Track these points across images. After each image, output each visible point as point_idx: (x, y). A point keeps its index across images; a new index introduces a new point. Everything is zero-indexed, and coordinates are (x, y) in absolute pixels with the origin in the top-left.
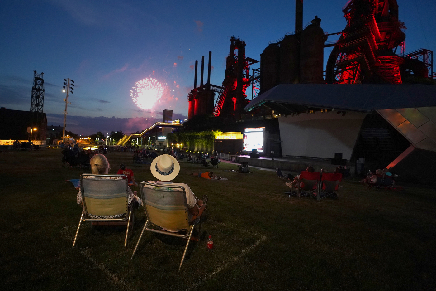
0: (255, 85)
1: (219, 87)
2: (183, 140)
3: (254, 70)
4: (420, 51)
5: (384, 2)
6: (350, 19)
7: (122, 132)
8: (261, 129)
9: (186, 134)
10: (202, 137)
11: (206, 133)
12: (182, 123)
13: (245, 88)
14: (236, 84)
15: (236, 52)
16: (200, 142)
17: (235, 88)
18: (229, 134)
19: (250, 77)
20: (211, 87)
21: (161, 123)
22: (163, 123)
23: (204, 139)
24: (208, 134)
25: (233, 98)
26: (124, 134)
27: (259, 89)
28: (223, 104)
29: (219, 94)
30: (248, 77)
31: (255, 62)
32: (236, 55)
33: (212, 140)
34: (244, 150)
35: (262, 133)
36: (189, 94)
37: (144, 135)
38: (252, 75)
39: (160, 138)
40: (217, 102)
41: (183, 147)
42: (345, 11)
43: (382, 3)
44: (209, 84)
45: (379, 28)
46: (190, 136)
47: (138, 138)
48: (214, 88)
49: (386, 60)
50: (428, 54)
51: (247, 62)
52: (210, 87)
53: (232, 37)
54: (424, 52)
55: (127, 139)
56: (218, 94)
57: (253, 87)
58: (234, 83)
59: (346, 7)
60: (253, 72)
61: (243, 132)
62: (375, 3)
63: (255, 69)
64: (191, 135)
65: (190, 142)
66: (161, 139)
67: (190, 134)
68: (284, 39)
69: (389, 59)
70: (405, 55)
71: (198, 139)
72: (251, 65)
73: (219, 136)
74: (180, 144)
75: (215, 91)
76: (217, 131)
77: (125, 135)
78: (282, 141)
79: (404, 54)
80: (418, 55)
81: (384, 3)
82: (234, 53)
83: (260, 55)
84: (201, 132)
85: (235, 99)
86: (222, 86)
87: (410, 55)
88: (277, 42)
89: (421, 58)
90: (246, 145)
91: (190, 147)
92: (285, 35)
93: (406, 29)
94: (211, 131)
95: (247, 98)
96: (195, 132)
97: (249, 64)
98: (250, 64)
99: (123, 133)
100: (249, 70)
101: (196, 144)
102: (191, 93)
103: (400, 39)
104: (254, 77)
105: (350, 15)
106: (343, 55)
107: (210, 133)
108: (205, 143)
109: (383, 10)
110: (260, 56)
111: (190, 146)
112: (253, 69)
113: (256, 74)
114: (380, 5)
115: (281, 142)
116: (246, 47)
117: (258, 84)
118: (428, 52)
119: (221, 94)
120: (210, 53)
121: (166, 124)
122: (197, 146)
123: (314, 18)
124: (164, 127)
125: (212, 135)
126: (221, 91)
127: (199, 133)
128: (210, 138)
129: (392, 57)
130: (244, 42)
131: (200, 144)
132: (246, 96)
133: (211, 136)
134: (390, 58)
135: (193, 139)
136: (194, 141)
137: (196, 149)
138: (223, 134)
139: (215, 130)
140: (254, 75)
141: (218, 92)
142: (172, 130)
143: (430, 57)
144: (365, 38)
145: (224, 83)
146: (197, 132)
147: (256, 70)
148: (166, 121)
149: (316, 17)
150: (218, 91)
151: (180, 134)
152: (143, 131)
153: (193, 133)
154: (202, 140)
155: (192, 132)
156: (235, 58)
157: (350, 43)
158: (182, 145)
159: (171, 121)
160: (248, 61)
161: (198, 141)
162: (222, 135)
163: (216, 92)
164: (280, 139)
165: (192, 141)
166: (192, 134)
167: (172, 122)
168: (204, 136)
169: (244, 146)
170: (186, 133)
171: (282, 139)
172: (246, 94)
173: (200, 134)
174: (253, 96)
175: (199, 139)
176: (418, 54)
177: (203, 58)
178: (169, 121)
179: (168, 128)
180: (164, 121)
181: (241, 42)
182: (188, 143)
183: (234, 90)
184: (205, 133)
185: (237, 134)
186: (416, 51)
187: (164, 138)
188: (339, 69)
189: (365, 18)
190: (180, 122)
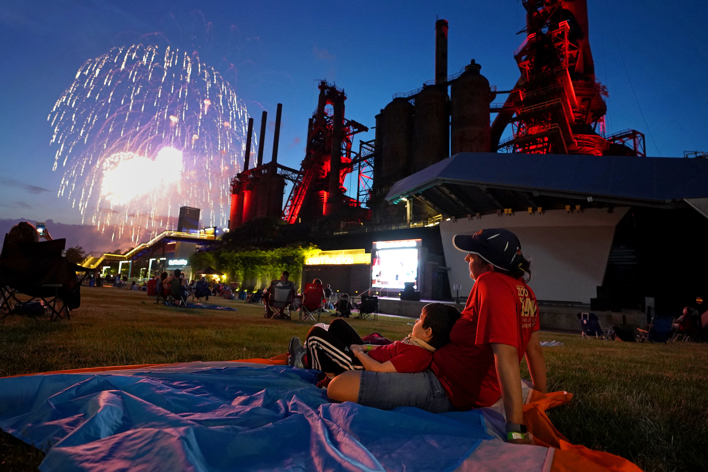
0: (363, 170)
1: (294, 171)
2: (228, 267)
3: (362, 143)
4: (626, 132)
5: (577, 51)
6: (528, 70)
7: (82, 250)
8: (413, 243)
9: (237, 255)
10: (274, 261)
11: (284, 252)
12: (218, 234)
13: (343, 175)
14: (328, 167)
15: (329, 109)
16: (270, 270)
17: (326, 175)
18: (337, 254)
19: (353, 156)
20: (279, 170)
21: (174, 234)
22: (179, 233)
23: (280, 265)
24: (289, 253)
25: (321, 192)
26: (87, 252)
27: (370, 178)
28: (303, 202)
29: (295, 184)
30: (348, 155)
31: (362, 128)
32: (327, 114)
33: (298, 265)
34: (374, 286)
35: (416, 252)
36: (233, 180)
37: (135, 258)
38: (358, 152)
39: (172, 262)
40: (291, 198)
41: (229, 281)
42: (518, 58)
43: (574, 53)
44: (274, 164)
45: (574, 90)
46: (247, 258)
47: (121, 263)
48: (284, 172)
49: (585, 142)
50: (639, 138)
51: (349, 130)
52: (277, 170)
53: (322, 82)
54: (633, 135)
55: (94, 264)
56: (293, 184)
57: (360, 173)
58: (323, 164)
59: (519, 52)
60: (361, 146)
61: (370, 249)
62: (565, 51)
63: (365, 141)
64: (249, 256)
65: (246, 270)
66: (175, 266)
67: (246, 254)
68: (422, 91)
69: (588, 140)
70: (607, 137)
71: (263, 264)
72: (355, 135)
73: (314, 257)
74: (220, 274)
75: (285, 176)
76: (311, 248)
77: (88, 255)
78: (450, 269)
79: (604, 136)
80: (624, 139)
81: (578, 53)
82: (325, 111)
83: (376, 117)
84: (272, 251)
85: (325, 194)
86: (301, 169)
87: (614, 138)
88: (407, 96)
89: (630, 143)
90: (377, 276)
91: (244, 283)
92: (424, 85)
93: (608, 96)
94: (295, 247)
95: (347, 194)
96: (259, 251)
97: (351, 132)
98: (354, 133)
99: (83, 252)
100: (351, 144)
101: (260, 275)
102: (237, 179)
103: (600, 111)
104: (362, 155)
105: (528, 65)
106: (522, 126)
107: (294, 252)
108: (279, 273)
109: (577, 62)
110: (375, 119)
111: (245, 278)
112: (361, 141)
113: (366, 150)
114: (571, 55)
115: (446, 270)
116: (346, 102)
117: (369, 168)
118: (638, 135)
119: (297, 184)
120: (280, 107)
121: (184, 234)
122: (262, 280)
123: (470, 63)
124: (179, 242)
125: (297, 257)
126: (298, 178)
127: (266, 251)
128: (293, 262)
129: (593, 137)
130: (343, 93)
131: (269, 275)
132: (345, 191)
133: (296, 259)
134: (589, 138)
135: (251, 264)
136: (253, 268)
137: (258, 285)
138: (323, 254)
139: (306, 246)
140: (362, 152)
141: (292, 180)
142: (197, 249)
143: (642, 142)
144: (559, 100)
145: (304, 164)
146: (262, 250)
147: (367, 143)
148: (186, 230)
149: (473, 61)
150: (292, 177)
151: (222, 255)
152: (133, 249)
153: (254, 251)
154: (274, 267)
155: (251, 250)
156: (327, 120)
157: (534, 107)
158: (225, 277)
159: (195, 231)
160: (351, 127)
161: (263, 269)
162: (322, 256)
163: (289, 179)
164: (444, 264)
165: (249, 269)
166: (252, 254)
167: (198, 231)
168: (279, 260)
169: (374, 277)
170: (236, 252)
171: (448, 264)
172: (345, 185)
173: (269, 254)
174: (360, 190)
175: (266, 264)
176: (624, 137)
177: (265, 114)
178: (191, 231)
179: (188, 243)
180: (180, 230)
181: (337, 92)
182: (240, 274)
183: (324, 177)
184: (281, 252)
185: (356, 253)
186: (622, 132)
187: (184, 262)
188: (517, 149)
189: (555, 71)
190: (215, 233)
